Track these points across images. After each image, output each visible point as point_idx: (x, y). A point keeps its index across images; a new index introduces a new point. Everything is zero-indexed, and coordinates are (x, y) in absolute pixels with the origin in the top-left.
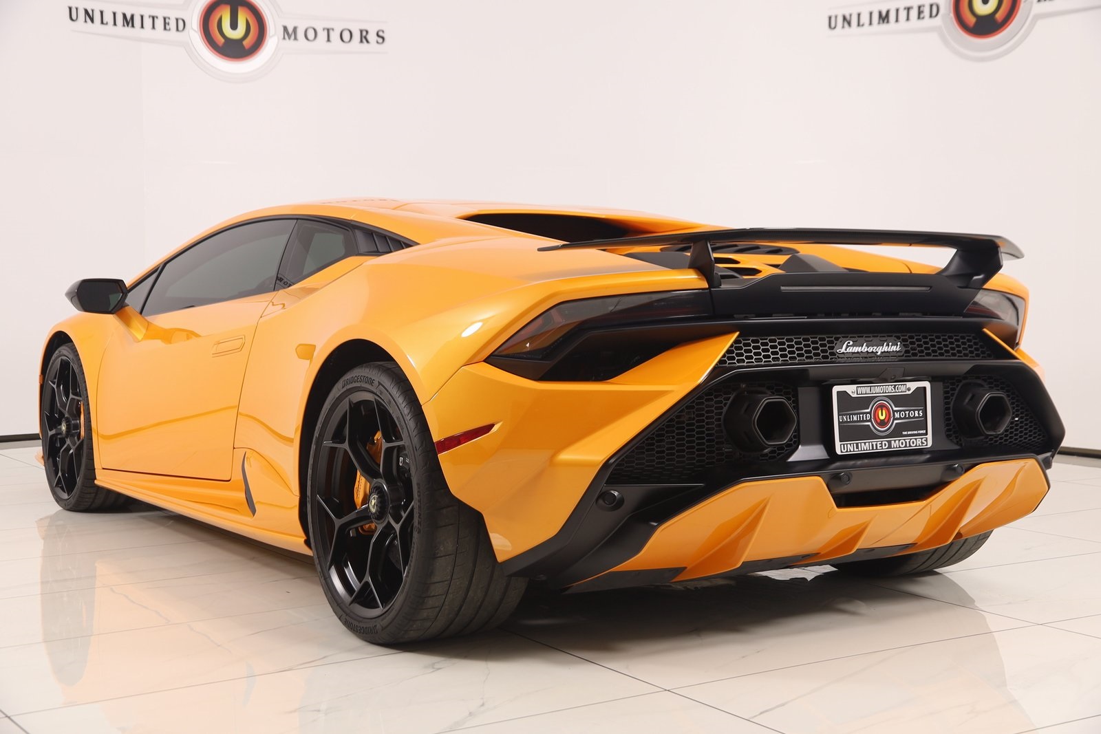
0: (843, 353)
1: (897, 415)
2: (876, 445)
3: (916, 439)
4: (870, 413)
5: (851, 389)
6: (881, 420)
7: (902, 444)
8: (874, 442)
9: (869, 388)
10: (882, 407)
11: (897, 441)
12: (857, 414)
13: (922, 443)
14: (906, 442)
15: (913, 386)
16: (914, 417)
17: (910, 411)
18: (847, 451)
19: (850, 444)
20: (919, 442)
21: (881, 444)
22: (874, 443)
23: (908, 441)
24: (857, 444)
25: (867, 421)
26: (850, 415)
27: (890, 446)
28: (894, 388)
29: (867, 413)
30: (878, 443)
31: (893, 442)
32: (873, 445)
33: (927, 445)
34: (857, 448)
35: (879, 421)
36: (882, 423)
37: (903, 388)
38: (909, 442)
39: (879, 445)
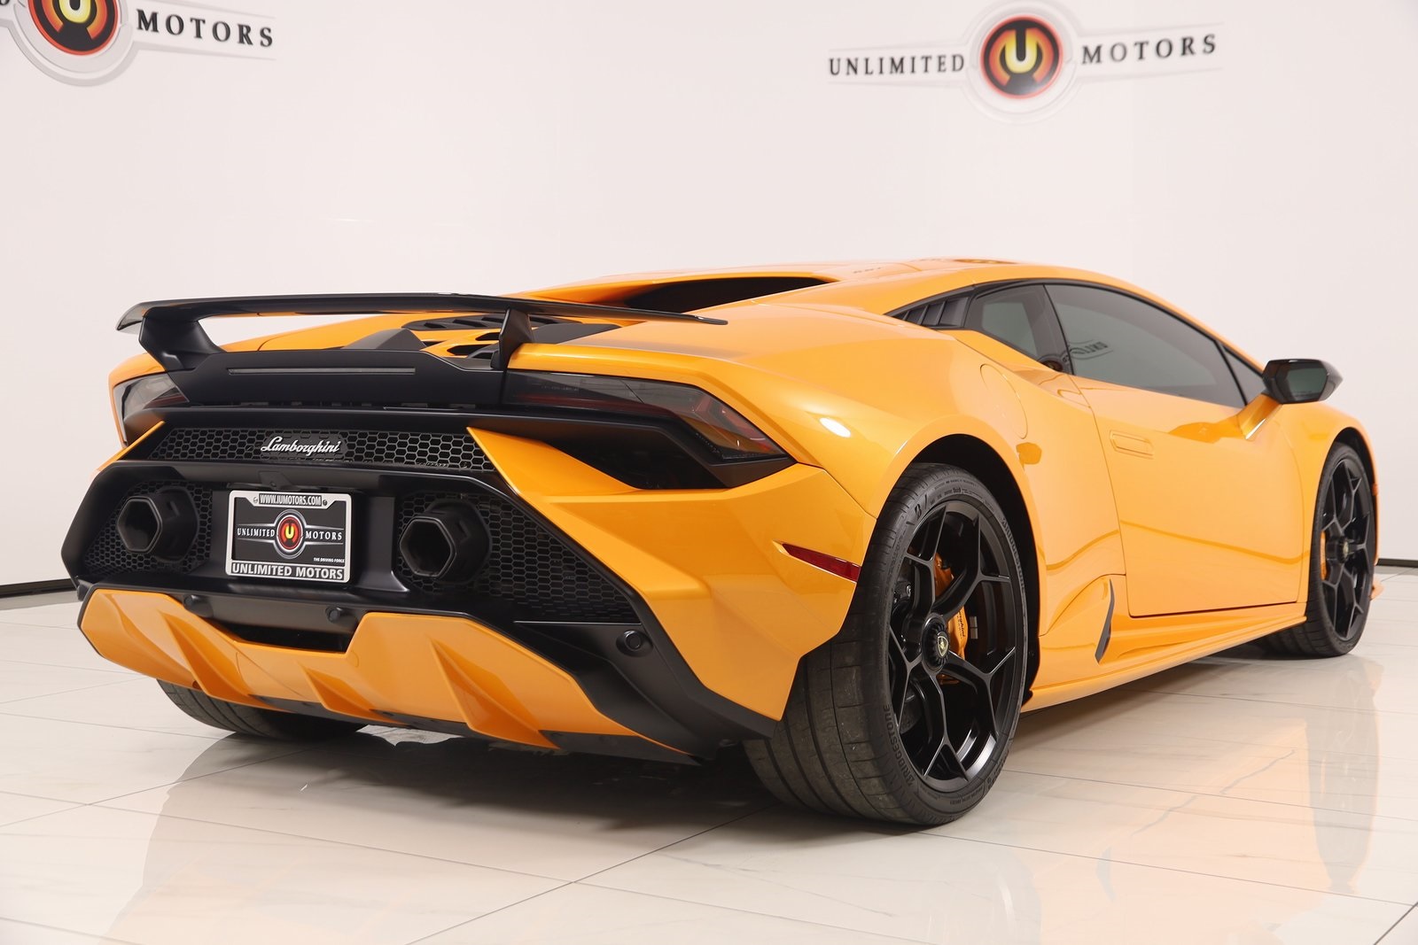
0: (267, 451)
1: (308, 535)
2: (277, 569)
3: (329, 569)
4: (275, 528)
5: (252, 497)
6: (288, 539)
7: (310, 573)
8: (275, 565)
9: (274, 497)
10: (290, 522)
11: (304, 569)
12: (259, 528)
13: (337, 575)
14: (315, 572)
15: (330, 498)
16: (330, 540)
17: (325, 531)
18: (239, 572)
19: (245, 564)
20: (332, 574)
21: (283, 569)
22: (275, 568)
23: (318, 570)
24: (253, 566)
25: (270, 538)
26: (250, 528)
27: (293, 574)
28: (307, 499)
29: (271, 528)
30: (280, 567)
31: (298, 569)
32: (272, 569)
33: (342, 579)
34: (253, 570)
35: (285, 540)
36: (289, 543)
37: (317, 501)
38: (320, 572)
39: (279, 571)
